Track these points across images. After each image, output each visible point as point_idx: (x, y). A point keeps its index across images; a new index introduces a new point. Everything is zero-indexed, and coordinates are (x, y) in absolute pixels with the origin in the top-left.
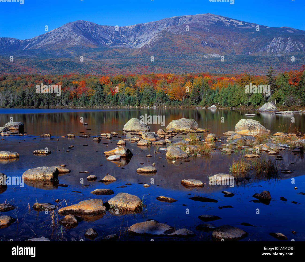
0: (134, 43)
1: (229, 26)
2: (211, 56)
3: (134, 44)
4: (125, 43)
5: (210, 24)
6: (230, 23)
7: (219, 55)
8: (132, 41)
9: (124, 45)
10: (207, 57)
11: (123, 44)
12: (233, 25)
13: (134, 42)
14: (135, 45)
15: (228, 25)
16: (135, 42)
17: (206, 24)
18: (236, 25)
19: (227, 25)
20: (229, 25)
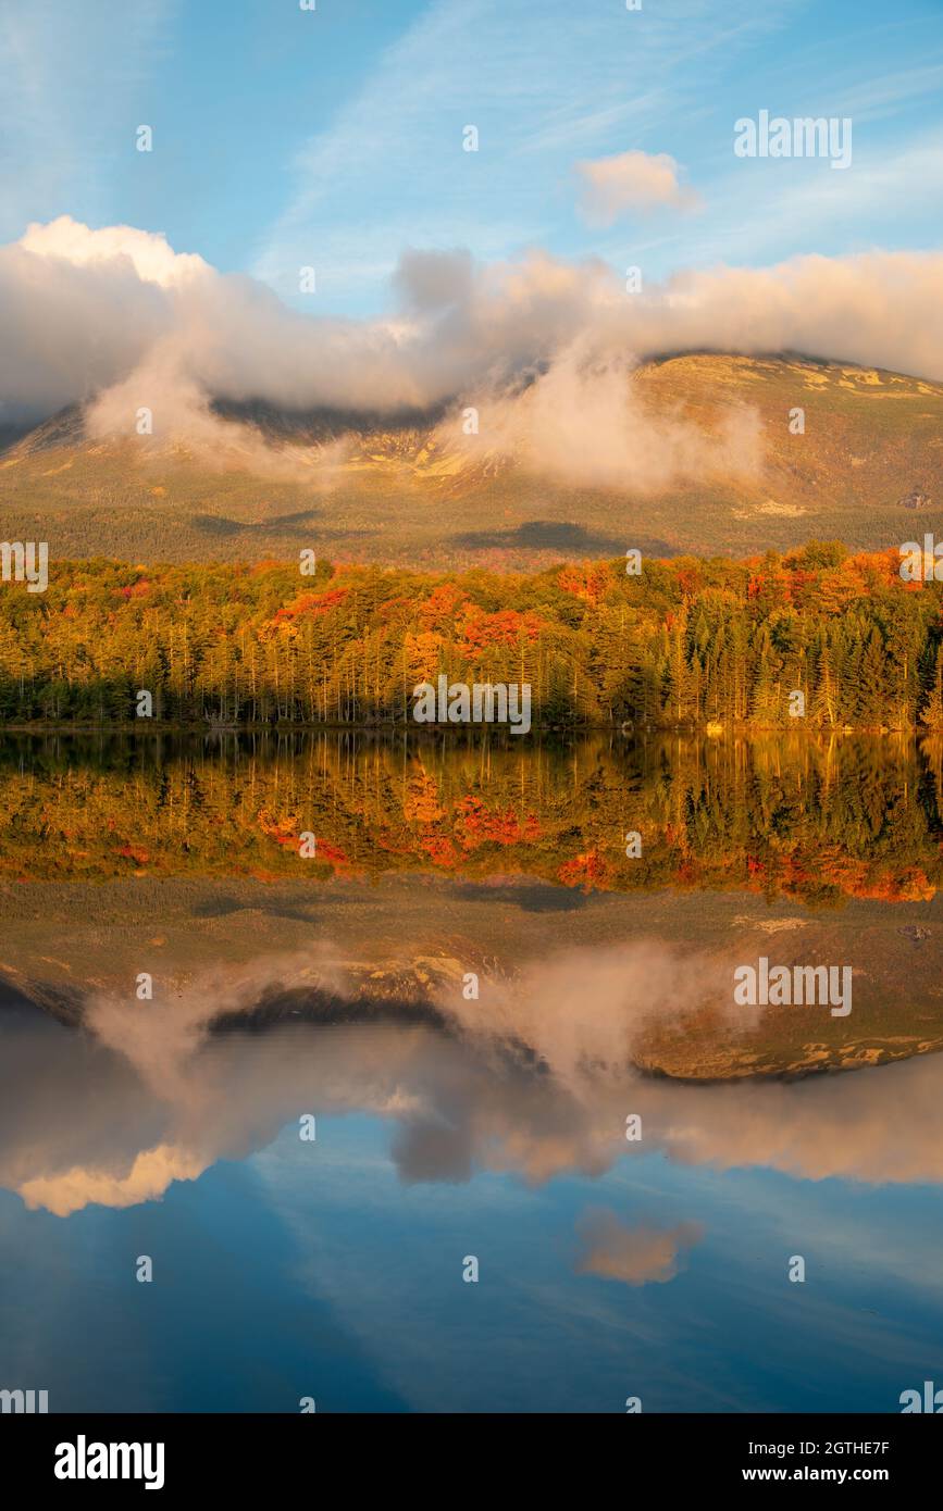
0: (420, 455)
1: (823, 388)
2: (763, 510)
3: (417, 462)
4: (379, 454)
5: (744, 379)
6: (830, 378)
7: (798, 508)
8: (412, 449)
9: (375, 464)
10: (746, 517)
11: (372, 460)
12: (842, 383)
13: (418, 451)
14: (421, 466)
15: (817, 385)
16: (424, 451)
17: (727, 380)
18: (852, 385)
19: (812, 384)
20: (825, 384)
